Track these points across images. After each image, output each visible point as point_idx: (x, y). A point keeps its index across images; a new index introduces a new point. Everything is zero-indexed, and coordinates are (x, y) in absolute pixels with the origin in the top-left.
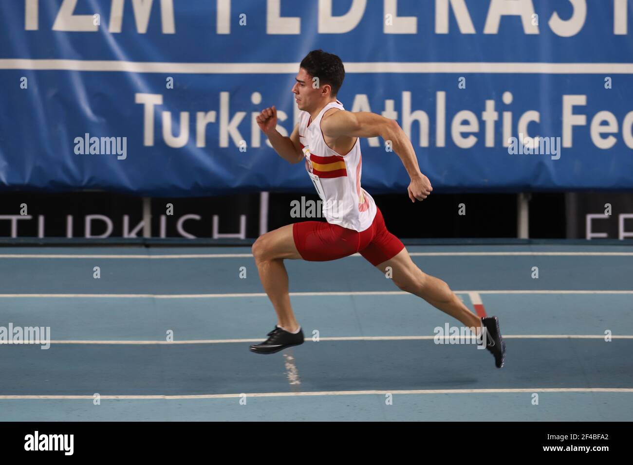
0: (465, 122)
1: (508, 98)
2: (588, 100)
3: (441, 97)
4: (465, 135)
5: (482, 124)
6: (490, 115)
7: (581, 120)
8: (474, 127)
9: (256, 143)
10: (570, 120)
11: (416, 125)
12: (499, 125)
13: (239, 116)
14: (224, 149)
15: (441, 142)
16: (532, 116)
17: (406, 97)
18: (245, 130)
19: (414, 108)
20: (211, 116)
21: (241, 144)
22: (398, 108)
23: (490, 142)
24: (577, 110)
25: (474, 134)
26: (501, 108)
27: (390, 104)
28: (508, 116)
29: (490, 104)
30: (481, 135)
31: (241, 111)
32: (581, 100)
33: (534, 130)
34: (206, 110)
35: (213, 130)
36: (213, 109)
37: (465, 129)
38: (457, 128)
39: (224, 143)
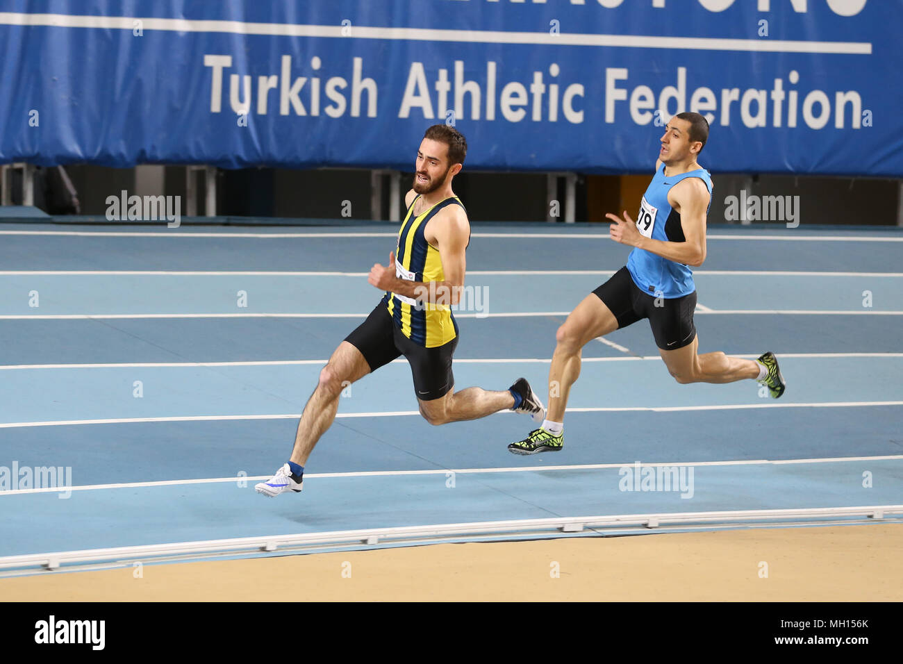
0: (515, 95)
1: (554, 70)
2: (629, 74)
3: (492, 67)
4: (514, 108)
5: (530, 97)
6: (538, 87)
7: (622, 94)
8: (523, 100)
9: (315, 111)
10: (613, 95)
11: (468, 96)
12: (545, 98)
13: (301, 82)
14: (284, 116)
15: (491, 115)
16: (577, 89)
17: (459, 66)
18: (305, 95)
19: (467, 77)
20: (272, 82)
21: (300, 111)
22: (451, 78)
23: (537, 116)
24: (619, 84)
25: (523, 107)
26: (548, 80)
27: (443, 73)
28: (554, 89)
29: (538, 76)
30: (528, 108)
31: (302, 76)
32: (622, 74)
33: (577, 103)
34: (268, 74)
35: (275, 95)
36: (275, 74)
37: (515, 102)
38: (506, 101)
39: (285, 111)
